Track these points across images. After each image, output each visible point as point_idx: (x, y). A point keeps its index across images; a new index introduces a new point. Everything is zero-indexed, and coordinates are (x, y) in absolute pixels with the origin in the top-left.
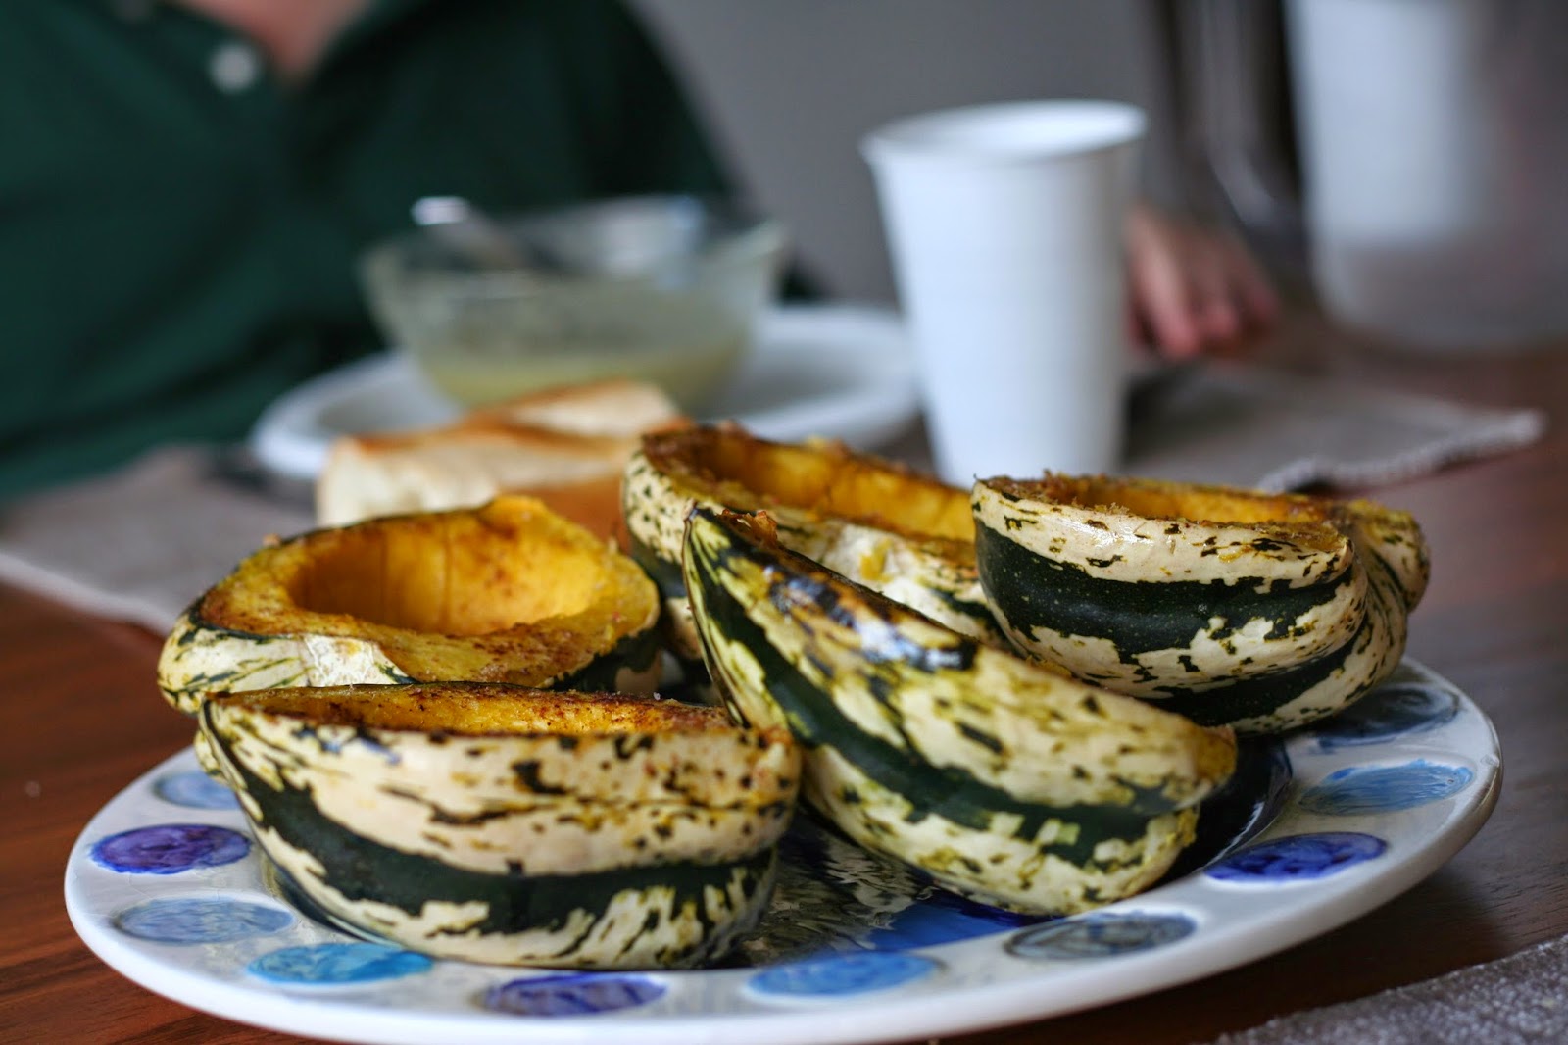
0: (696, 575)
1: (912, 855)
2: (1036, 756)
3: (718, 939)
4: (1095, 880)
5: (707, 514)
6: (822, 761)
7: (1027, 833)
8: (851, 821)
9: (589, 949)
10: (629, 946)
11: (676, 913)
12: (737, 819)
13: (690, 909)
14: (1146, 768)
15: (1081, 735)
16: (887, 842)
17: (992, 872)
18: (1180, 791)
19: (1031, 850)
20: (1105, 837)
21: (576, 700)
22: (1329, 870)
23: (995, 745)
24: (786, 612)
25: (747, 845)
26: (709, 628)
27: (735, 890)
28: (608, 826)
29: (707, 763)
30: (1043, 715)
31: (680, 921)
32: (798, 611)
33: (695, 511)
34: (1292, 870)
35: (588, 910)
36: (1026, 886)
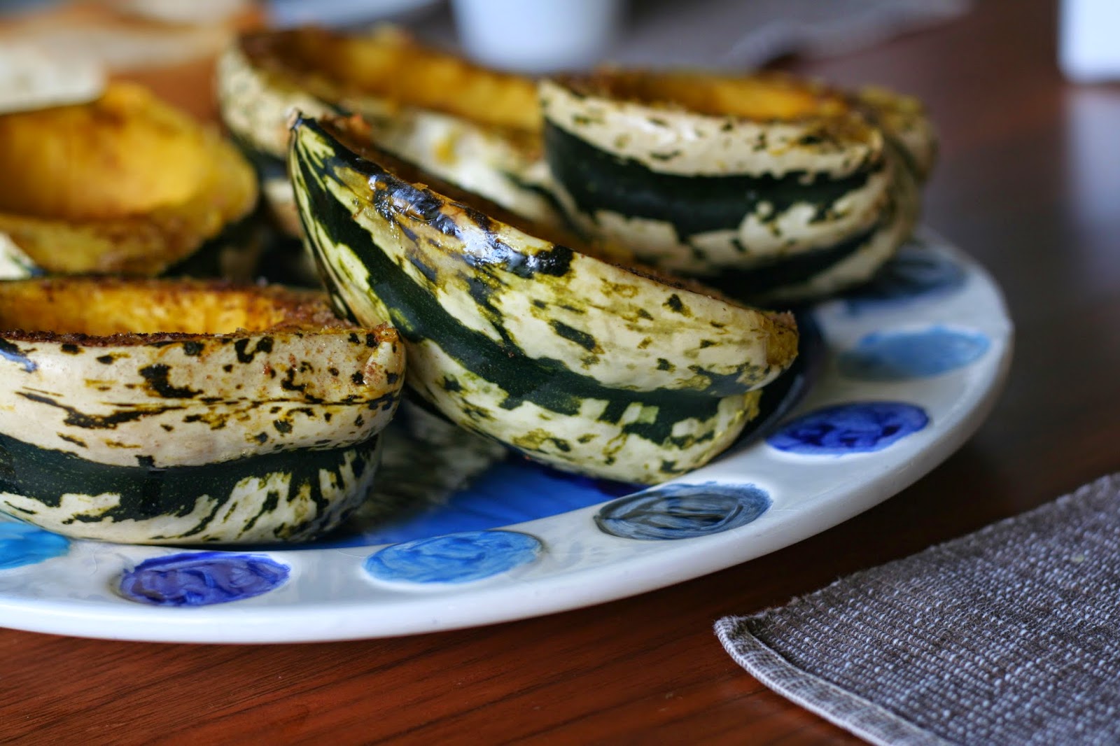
0: (303, 181)
1: (507, 437)
2: (626, 350)
3: (330, 514)
4: (672, 454)
5: (310, 123)
6: (424, 353)
7: (612, 415)
8: (451, 405)
9: (213, 529)
10: (251, 524)
11: (293, 494)
12: (350, 412)
13: (305, 491)
14: (724, 359)
15: (667, 331)
16: (484, 425)
17: (579, 450)
18: (752, 377)
19: (617, 429)
20: (681, 417)
21: (190, 288)
22: (882, 441)
23: (588, 342)
24: (391, 218)
25: (359, 434)
26: (316, 229)
27: (346, 471)
28: (231, 423)
29: (322, 362)
30: (632, 314)
31: (297, 501)
32: (401, 218)
33: (301, 121)
34: (848, 442)
35: (213, 496)
36: (610, 461)
